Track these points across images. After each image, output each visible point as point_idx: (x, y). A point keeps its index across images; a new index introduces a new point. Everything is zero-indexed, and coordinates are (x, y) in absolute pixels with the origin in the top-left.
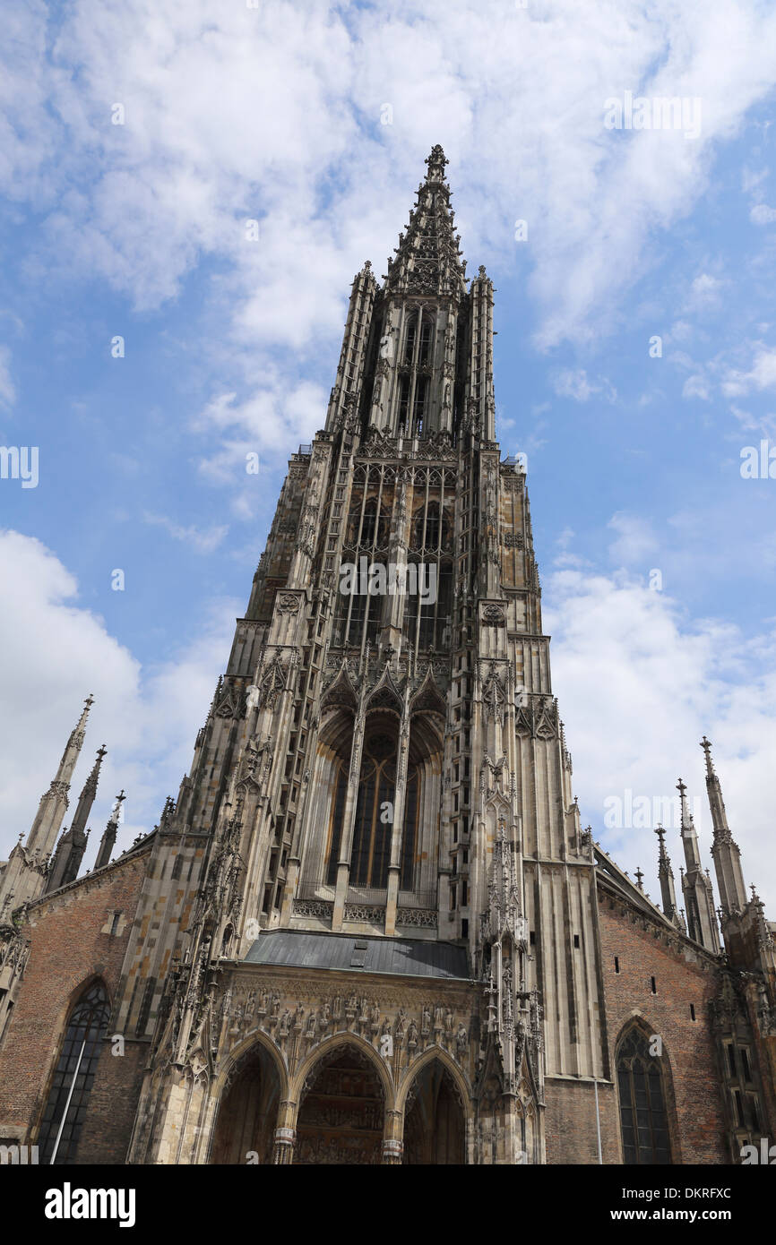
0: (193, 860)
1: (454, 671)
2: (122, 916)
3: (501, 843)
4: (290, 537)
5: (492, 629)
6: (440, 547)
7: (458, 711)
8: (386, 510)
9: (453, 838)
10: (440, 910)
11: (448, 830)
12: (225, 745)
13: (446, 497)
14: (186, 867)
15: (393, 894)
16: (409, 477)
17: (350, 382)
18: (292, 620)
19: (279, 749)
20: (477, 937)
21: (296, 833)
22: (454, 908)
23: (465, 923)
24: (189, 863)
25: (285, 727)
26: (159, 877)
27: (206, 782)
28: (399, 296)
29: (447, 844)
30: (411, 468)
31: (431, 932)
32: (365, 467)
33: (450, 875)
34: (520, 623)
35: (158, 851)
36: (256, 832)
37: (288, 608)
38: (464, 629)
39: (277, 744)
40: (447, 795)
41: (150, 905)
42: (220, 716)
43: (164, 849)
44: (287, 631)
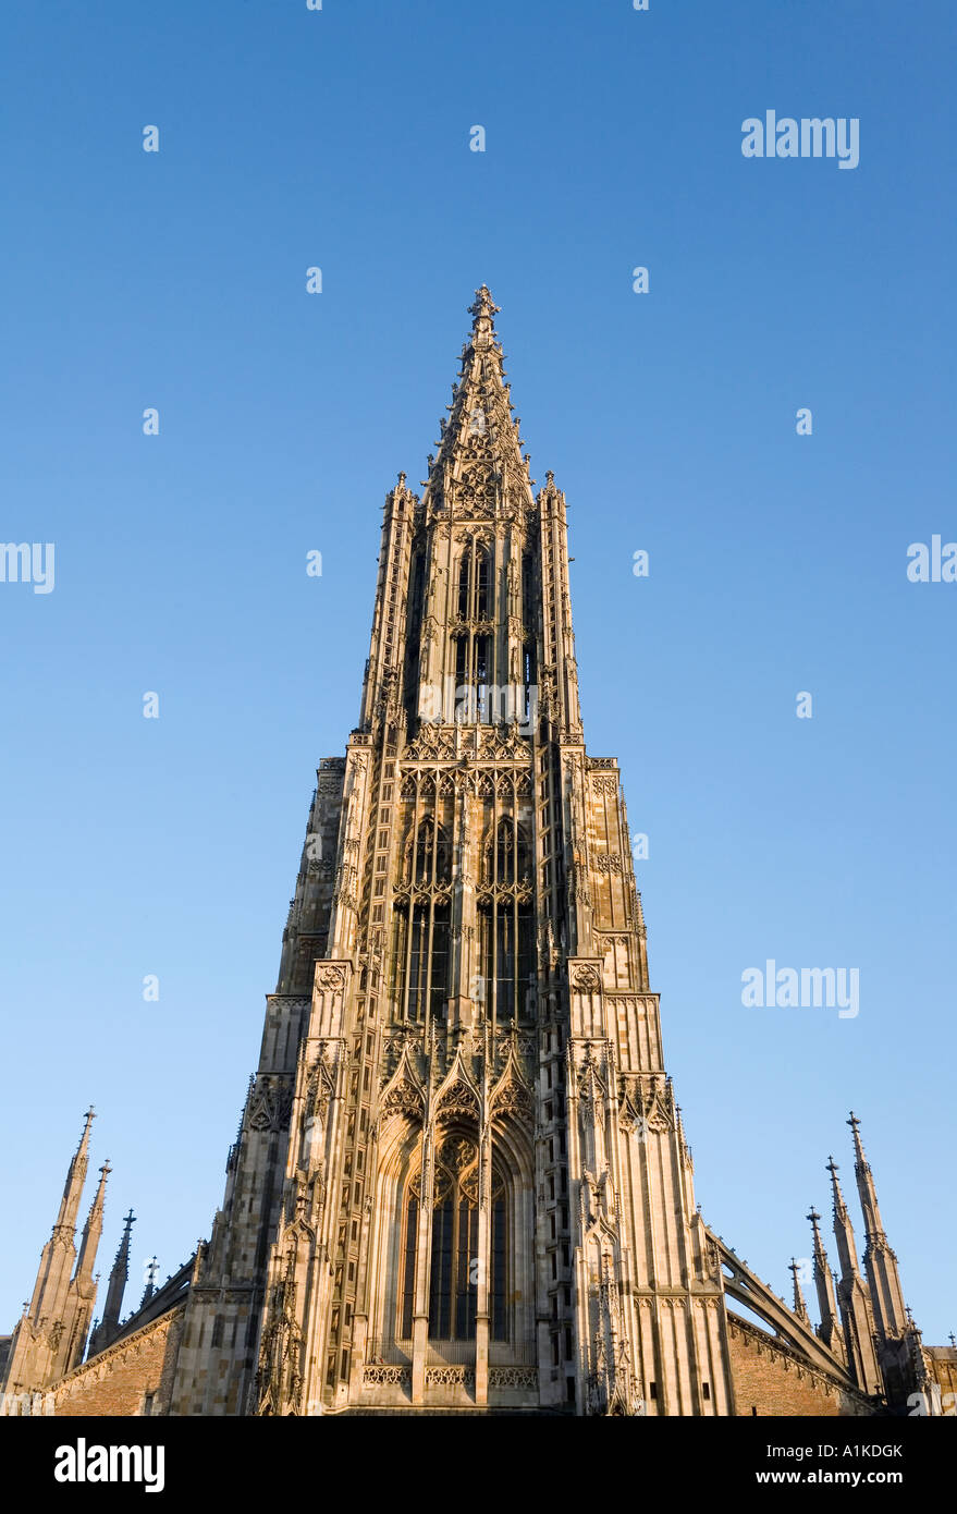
0: (236, 1320)
1: (542, 1052)
2: (155, 1399)
3: (607, 1286)
4: (326, 876)
5: (585, 998)
6: (516, 881)
7: (549, 1106)
8: (445, 833)
9: (551, 1273)
10: (540, 1367)
11: (545, 1264)
12: (264, 1167)
13: (520, 809)
14: (228, 1330)
15: (482, 1351)
16: (473, 784)
17: (388, 651)
18: (338, 1000)
19: (334, 1178)
20: (584, 1405)
21: (361, 1280)
22: (556, 1363)
23: (571, 1381)
24: (232, 1325)
25: (338, 1147)
26: (197, 1344)
27: (244, 1217)
28: (445, 522)
29: (545, 1281)
30: (475, 773)
31: (532, 1395)
32: (416, 775)
33: (549, 1321)
34: (621, 976)
35: (192, 1312)
36: (314, 1291)
37: (332, 985)
38: (552, 997)
39: (330, 1171)
40: (541, 1219)
41: (189, 1382)
42: (255, 1128)
43: (199, 1308)
44: (332, 1016)
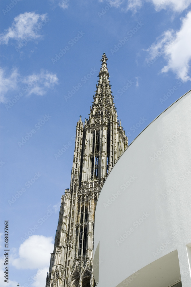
8: (87, 209)
16: (92, 197)
17: (77, 164)
18: (60, 255)
28: (89, 128)
30: (93, 194)
32: (80, 196)
37: (59, 252)
42: (48, 285)
44: (59, 259)
